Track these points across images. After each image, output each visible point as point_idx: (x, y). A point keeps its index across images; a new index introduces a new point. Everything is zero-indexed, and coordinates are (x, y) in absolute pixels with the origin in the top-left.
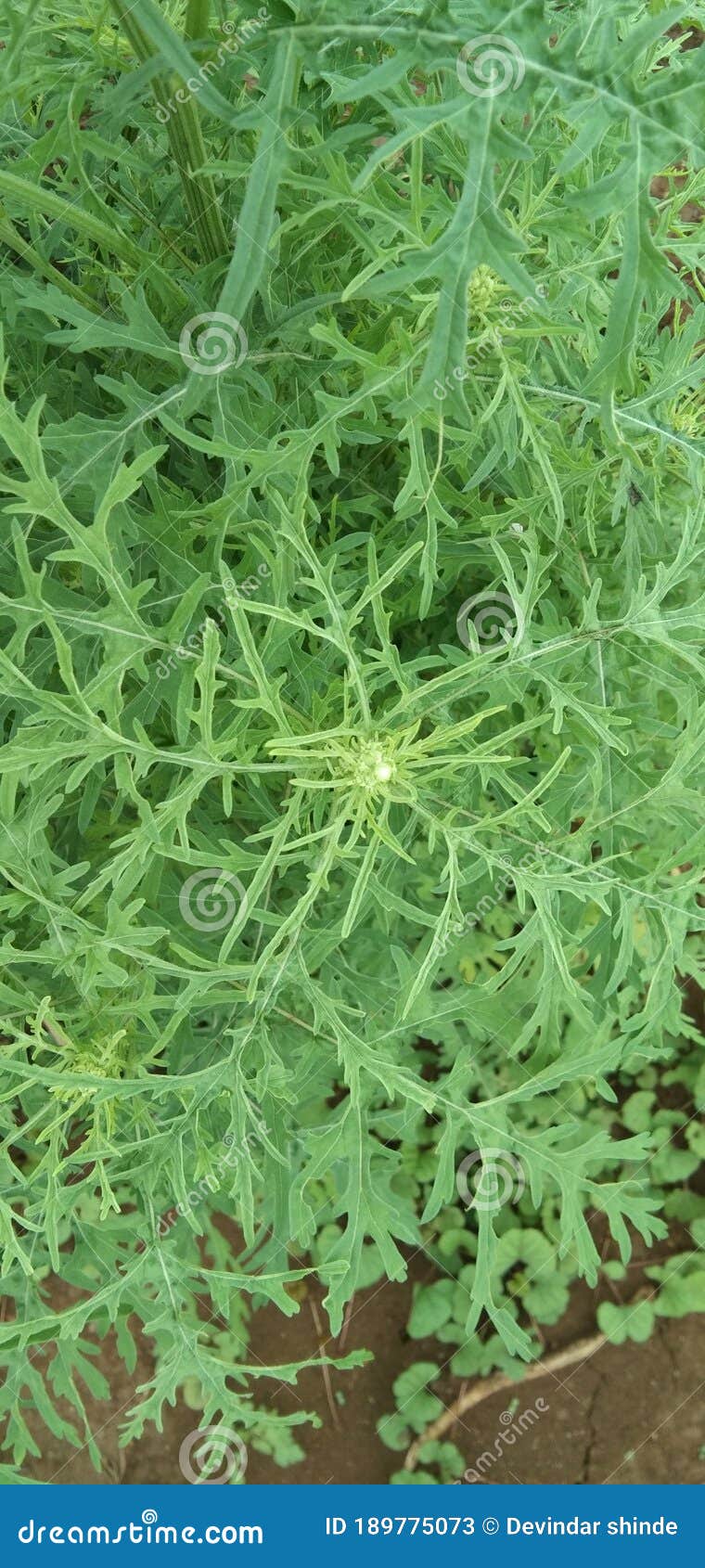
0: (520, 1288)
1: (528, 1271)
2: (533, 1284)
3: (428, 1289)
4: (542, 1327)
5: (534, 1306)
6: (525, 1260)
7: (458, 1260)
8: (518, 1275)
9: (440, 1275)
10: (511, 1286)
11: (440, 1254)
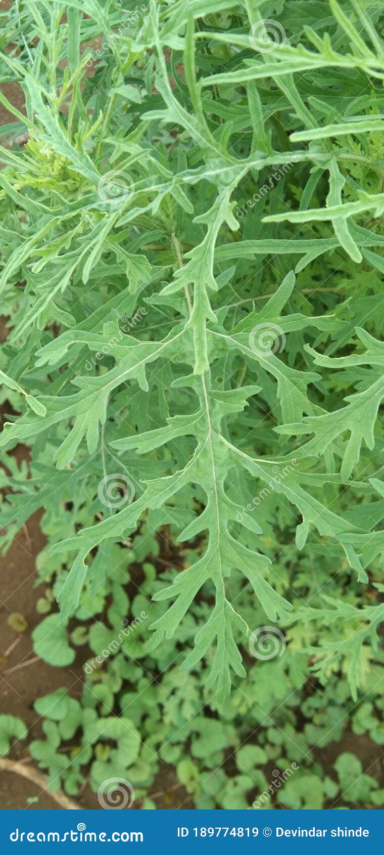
0: (103, 754)
1: (114, 752)
2: (109, 761)
3: (67, 697)
4: (88, 786)
5: (97, 769)
6: (120, 744)
7: (94, 704)
8: (108, 748)
9: (79, 698)
10: (99, 748)
11: (90, 693)
